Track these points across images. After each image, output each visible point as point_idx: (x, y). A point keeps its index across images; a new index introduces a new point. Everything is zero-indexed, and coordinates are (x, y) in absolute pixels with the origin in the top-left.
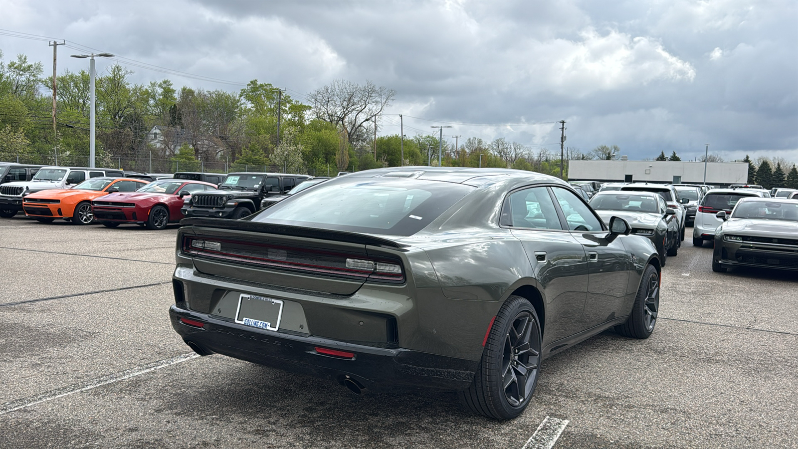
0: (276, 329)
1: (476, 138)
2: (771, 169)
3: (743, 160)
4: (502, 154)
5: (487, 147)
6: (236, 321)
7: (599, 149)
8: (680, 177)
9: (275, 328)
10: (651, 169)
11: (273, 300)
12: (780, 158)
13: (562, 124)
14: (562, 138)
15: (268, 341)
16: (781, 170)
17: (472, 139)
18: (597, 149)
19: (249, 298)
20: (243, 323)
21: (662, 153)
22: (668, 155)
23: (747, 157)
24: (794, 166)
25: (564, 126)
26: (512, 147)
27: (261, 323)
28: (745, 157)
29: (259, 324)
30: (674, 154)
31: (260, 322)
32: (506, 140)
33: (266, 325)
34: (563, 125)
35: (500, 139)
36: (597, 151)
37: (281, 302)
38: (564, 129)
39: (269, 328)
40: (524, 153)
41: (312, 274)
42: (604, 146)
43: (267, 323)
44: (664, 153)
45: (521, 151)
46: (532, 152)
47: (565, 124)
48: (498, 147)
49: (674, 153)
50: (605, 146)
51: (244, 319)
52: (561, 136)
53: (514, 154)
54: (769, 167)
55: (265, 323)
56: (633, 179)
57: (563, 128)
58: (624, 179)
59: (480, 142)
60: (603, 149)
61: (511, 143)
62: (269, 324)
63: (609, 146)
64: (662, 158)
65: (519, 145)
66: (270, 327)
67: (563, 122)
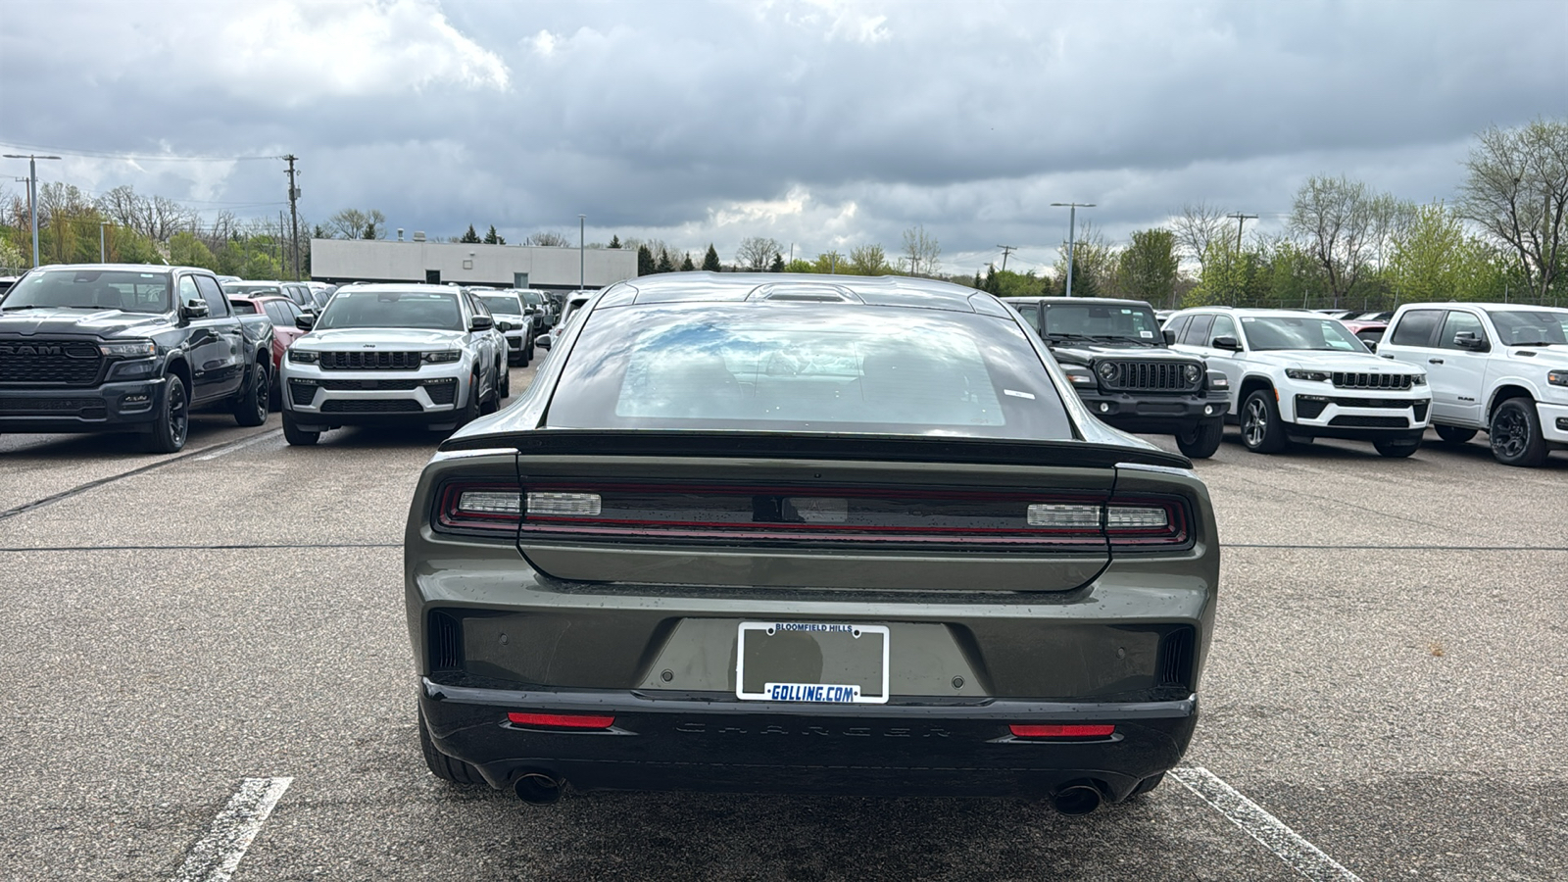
0: (884, 699)
1: (61, 184)
2: (653, 261)
3: (608, 244)
4: (130, 221)
5: (91, 206)
6: (741, 695)
7: (344, 217)
8: (526, 275)
9: (881, 696)
10: (475, 260)
11: (854, 628)
12: (658, 241)
13: (288, 162)
14: (292, 192)
15: (907, 733)
16: (668, 262)
17: (51, 187)
18: (340, 217)
19: (771, 631)
20: (767, 696)
21: (471, 229)
22: (482, 234)
23: (616, 239)
24: (688, 255)
25: (294, 167)
26: (153, 206)
27: (830, 689)
28: (612, 239)
29: (824, 693)
30: (493, 231)
31: (826, 687)
32: (136, 192)
33: (849, 693)
34: (291, 164)
35: (121, 188)
36: (340, 220)
37: (884, 630)
38: (295, 173)
39: (857, 699)
40: (180, 220)
41: (956, 550)
42: (353, 210)
43: (849, 687)
44: (475, 229)
45: (175, 215)
46: (200, 219)
47: (295, 162)
48: (119, 206)
49: (493, 228)
50: (356, 212)
51: (769, 686)
52: (289, 187)
53: (159, 222)
54: (650, 256)
55: (844, 687)
56: (442, 279)
57: (291, 171)
58: (424, 278)
59: (73, 192)
60: (353, 217)
61: (150, 196)
62: (857, 688)
63: (363, 211)
64: (471, 238)
65: (169, 202)
66: (862, 695)
67: (291, 159)
